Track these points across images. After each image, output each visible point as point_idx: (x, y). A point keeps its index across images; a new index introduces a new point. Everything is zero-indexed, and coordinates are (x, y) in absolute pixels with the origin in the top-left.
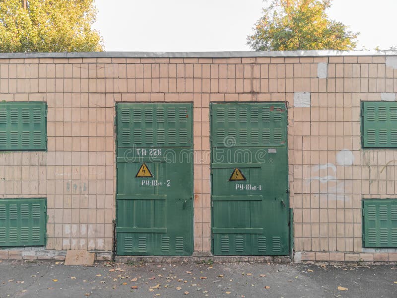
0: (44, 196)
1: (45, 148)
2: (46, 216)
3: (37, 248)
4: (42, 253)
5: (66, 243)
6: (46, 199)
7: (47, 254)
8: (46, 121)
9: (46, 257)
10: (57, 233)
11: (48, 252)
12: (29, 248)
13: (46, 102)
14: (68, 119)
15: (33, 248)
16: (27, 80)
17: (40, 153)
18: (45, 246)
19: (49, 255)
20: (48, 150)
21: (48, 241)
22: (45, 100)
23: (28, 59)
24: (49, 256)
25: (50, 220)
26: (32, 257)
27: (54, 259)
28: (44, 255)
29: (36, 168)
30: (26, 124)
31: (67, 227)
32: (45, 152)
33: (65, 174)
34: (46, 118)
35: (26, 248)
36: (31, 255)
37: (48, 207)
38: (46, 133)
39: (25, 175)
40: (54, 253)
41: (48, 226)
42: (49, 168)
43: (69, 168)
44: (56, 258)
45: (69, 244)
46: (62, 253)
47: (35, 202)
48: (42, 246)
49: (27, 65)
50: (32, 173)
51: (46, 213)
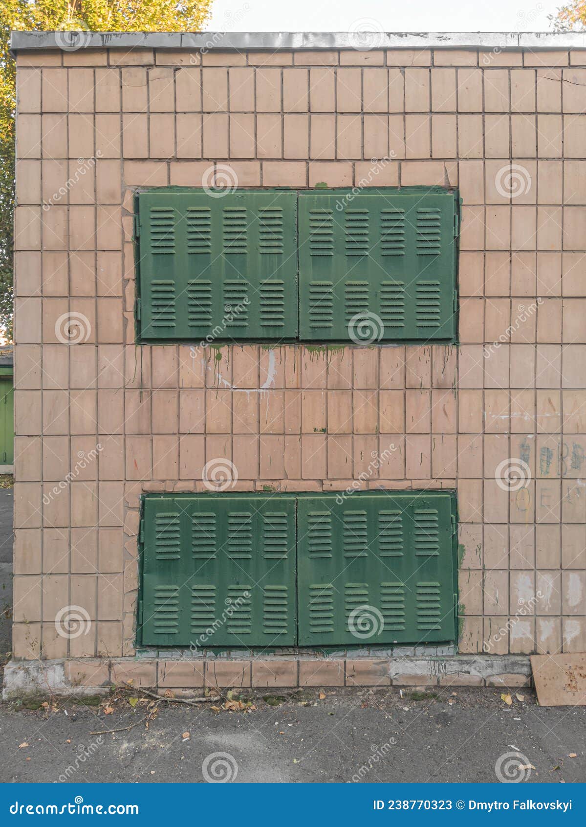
0: (447, 484)
1: (453, 336)
2: (456, 545)
3: (431, 650)
4: (453, 667)
5: (520, 631)
6: (454, 493)
7: (466, 668)
8: (458, 251)
9: (464, 679)
10: (493, 600)
11: (468, 663)
12: (409, 651)
13: (456, 190)
14: (524, 241)
15: (420, 650)
16: (396, 120)
17: (438, 350)
18: (456, 642)
19: (473, 672)
20: (462, 339)
21: (466, 628)
22: (453, 183)
23: (396, 53)
24: (475, 674)
25: (468, 560)
26: (422, 678)
27: (491, 685)
28: (457, 673)
29: (424, 397)
30: (392, 258)
31: (523, 581)
32: (451, 348)
33: (515, 414)
34: (457, 239)
35: (398, 651)
36: (419, 672)
37: (461, 519)
38: (457, 287)
39: (390, 420)
40: (491, 666)
41: (462, 577)
42: (464, 397)
43: (530, 396)
44: (499, 681)
45: (531, 637)
46: (514, 664)
47: (424, 504)
48: (447, 643)
49: (395, 73)
50: (410, 413)
51: (455, 537)
